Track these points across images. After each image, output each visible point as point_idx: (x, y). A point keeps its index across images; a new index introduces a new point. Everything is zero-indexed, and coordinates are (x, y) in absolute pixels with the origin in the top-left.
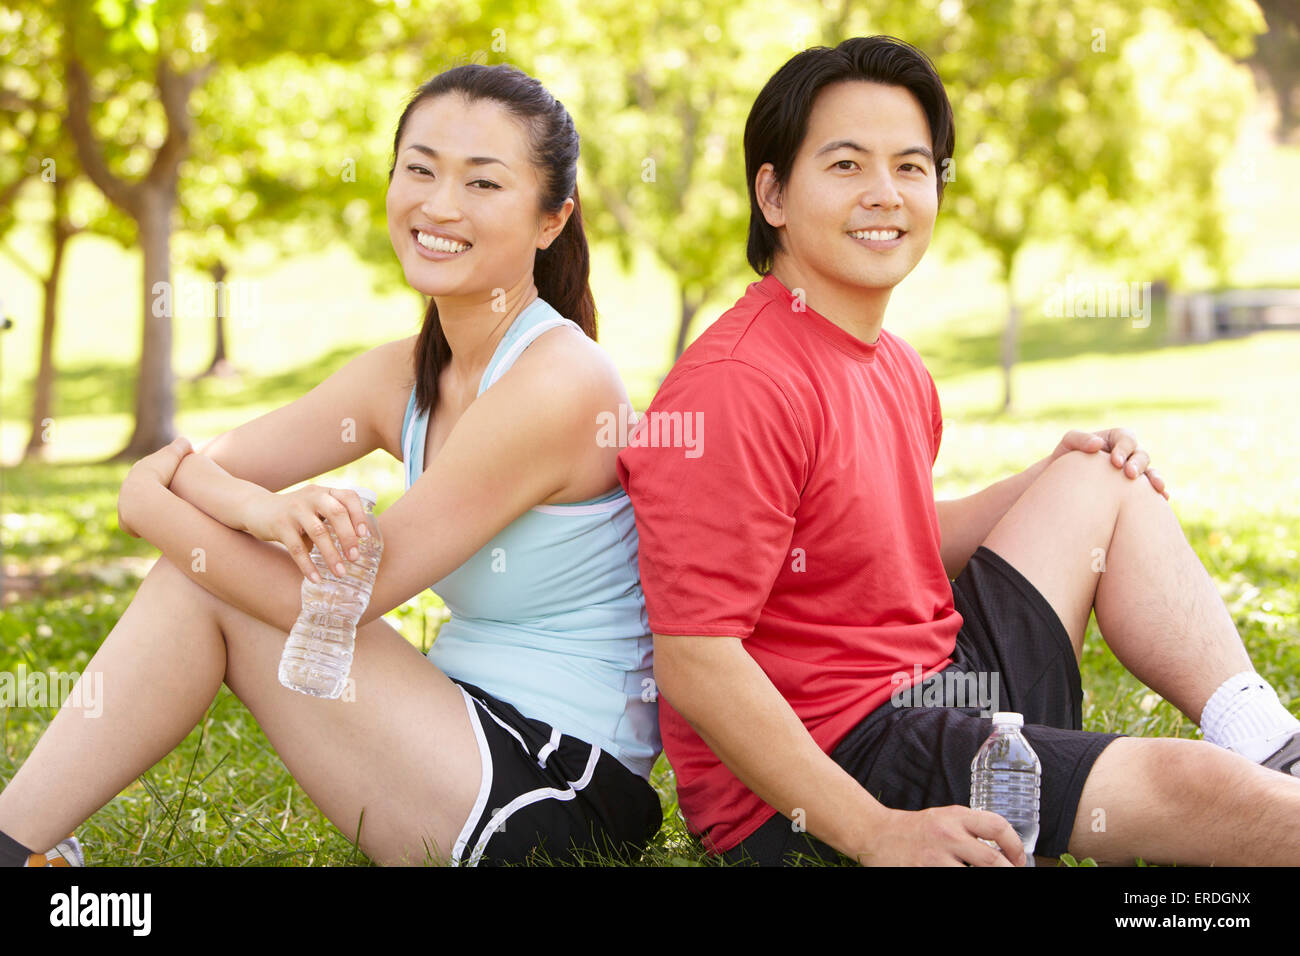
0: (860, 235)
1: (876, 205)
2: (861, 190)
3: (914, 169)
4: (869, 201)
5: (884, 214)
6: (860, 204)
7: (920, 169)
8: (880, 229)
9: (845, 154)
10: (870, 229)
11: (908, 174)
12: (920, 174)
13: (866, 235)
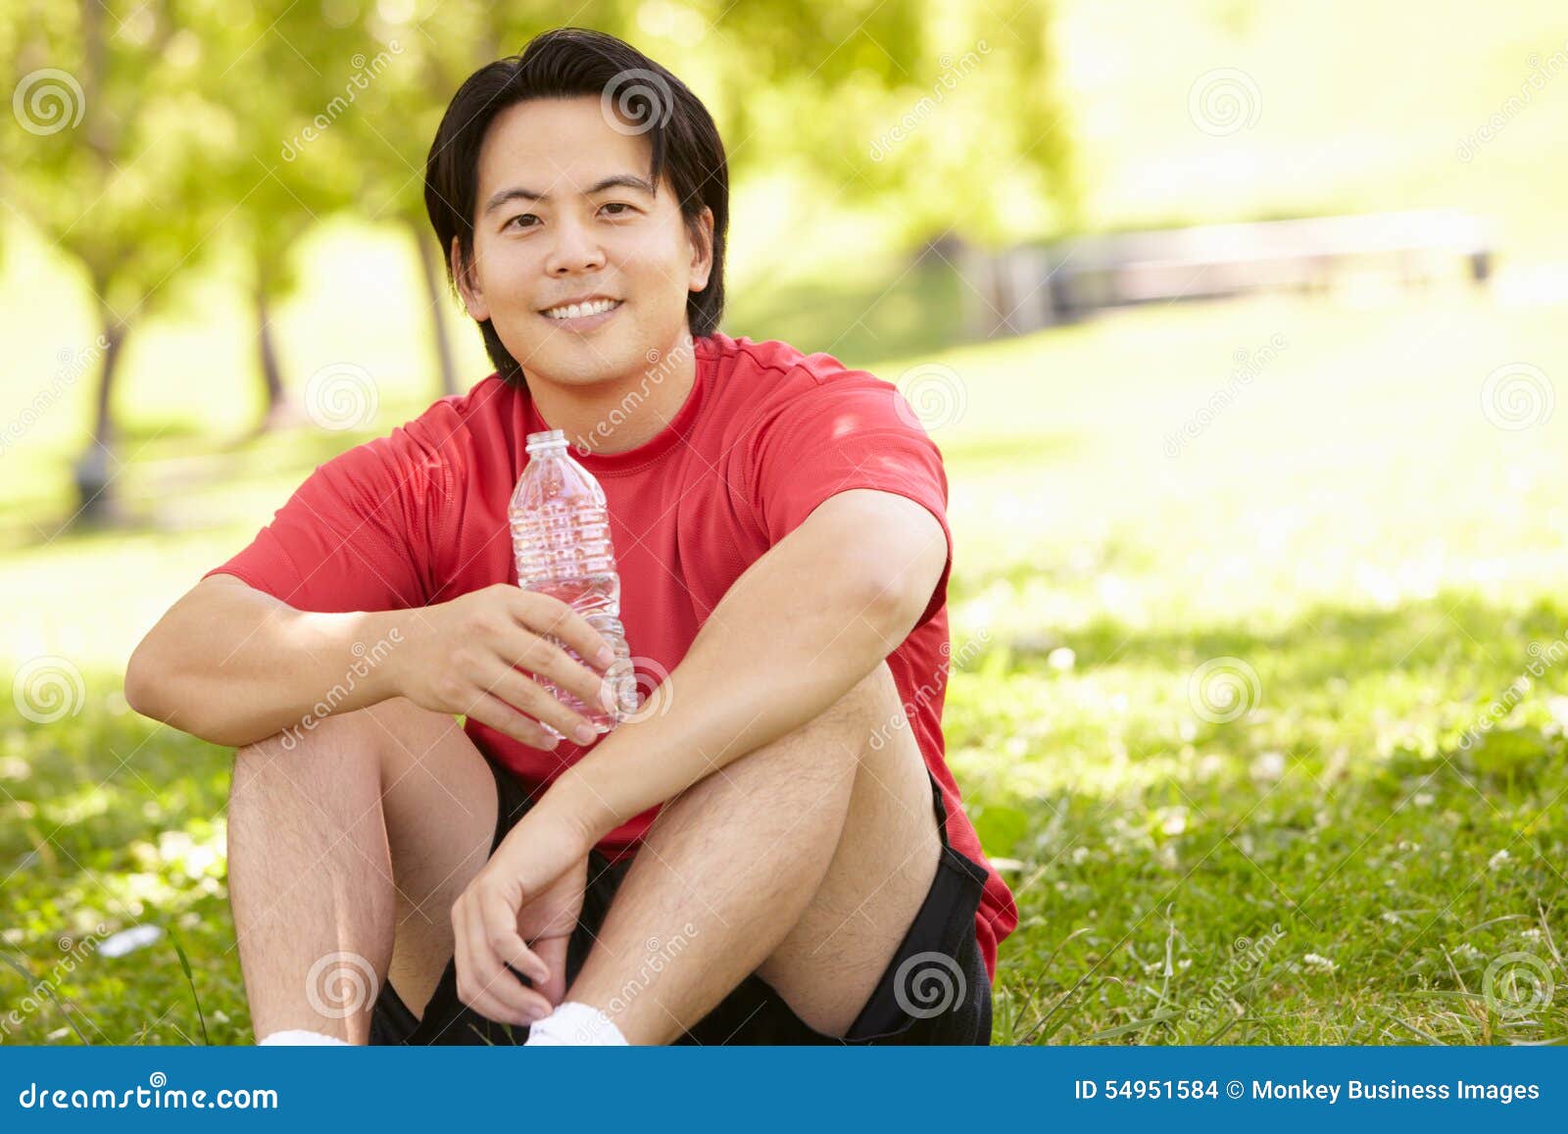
0: (556, 313)
1: (563, 270)
2: (545, 252)
3: (625, 208)
4: (553, 265)
5: (575, 280)
6: (545, 273)
7: (632, 208)
8: (578, 302)
9: (520, 207)
10: (566, 304)
11: (617, 217)
12: (632, 215)
13: (563, 312)
